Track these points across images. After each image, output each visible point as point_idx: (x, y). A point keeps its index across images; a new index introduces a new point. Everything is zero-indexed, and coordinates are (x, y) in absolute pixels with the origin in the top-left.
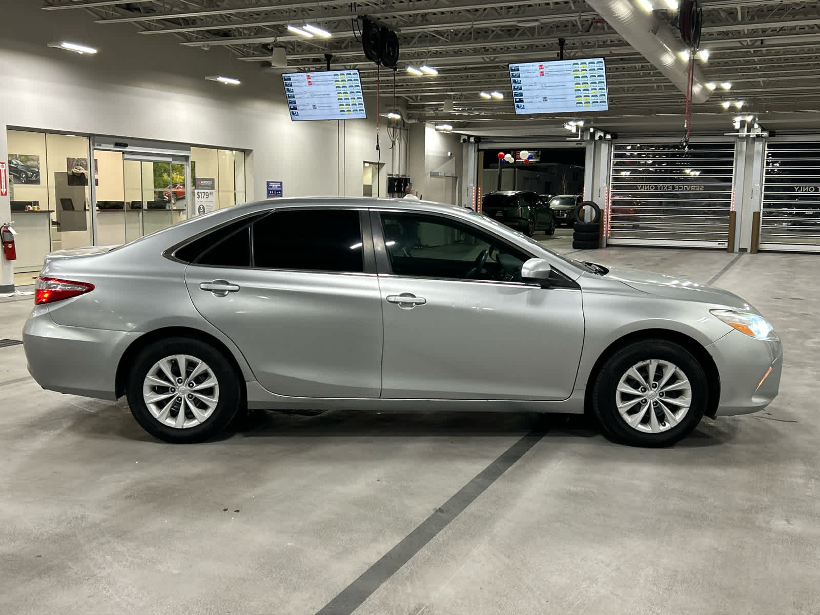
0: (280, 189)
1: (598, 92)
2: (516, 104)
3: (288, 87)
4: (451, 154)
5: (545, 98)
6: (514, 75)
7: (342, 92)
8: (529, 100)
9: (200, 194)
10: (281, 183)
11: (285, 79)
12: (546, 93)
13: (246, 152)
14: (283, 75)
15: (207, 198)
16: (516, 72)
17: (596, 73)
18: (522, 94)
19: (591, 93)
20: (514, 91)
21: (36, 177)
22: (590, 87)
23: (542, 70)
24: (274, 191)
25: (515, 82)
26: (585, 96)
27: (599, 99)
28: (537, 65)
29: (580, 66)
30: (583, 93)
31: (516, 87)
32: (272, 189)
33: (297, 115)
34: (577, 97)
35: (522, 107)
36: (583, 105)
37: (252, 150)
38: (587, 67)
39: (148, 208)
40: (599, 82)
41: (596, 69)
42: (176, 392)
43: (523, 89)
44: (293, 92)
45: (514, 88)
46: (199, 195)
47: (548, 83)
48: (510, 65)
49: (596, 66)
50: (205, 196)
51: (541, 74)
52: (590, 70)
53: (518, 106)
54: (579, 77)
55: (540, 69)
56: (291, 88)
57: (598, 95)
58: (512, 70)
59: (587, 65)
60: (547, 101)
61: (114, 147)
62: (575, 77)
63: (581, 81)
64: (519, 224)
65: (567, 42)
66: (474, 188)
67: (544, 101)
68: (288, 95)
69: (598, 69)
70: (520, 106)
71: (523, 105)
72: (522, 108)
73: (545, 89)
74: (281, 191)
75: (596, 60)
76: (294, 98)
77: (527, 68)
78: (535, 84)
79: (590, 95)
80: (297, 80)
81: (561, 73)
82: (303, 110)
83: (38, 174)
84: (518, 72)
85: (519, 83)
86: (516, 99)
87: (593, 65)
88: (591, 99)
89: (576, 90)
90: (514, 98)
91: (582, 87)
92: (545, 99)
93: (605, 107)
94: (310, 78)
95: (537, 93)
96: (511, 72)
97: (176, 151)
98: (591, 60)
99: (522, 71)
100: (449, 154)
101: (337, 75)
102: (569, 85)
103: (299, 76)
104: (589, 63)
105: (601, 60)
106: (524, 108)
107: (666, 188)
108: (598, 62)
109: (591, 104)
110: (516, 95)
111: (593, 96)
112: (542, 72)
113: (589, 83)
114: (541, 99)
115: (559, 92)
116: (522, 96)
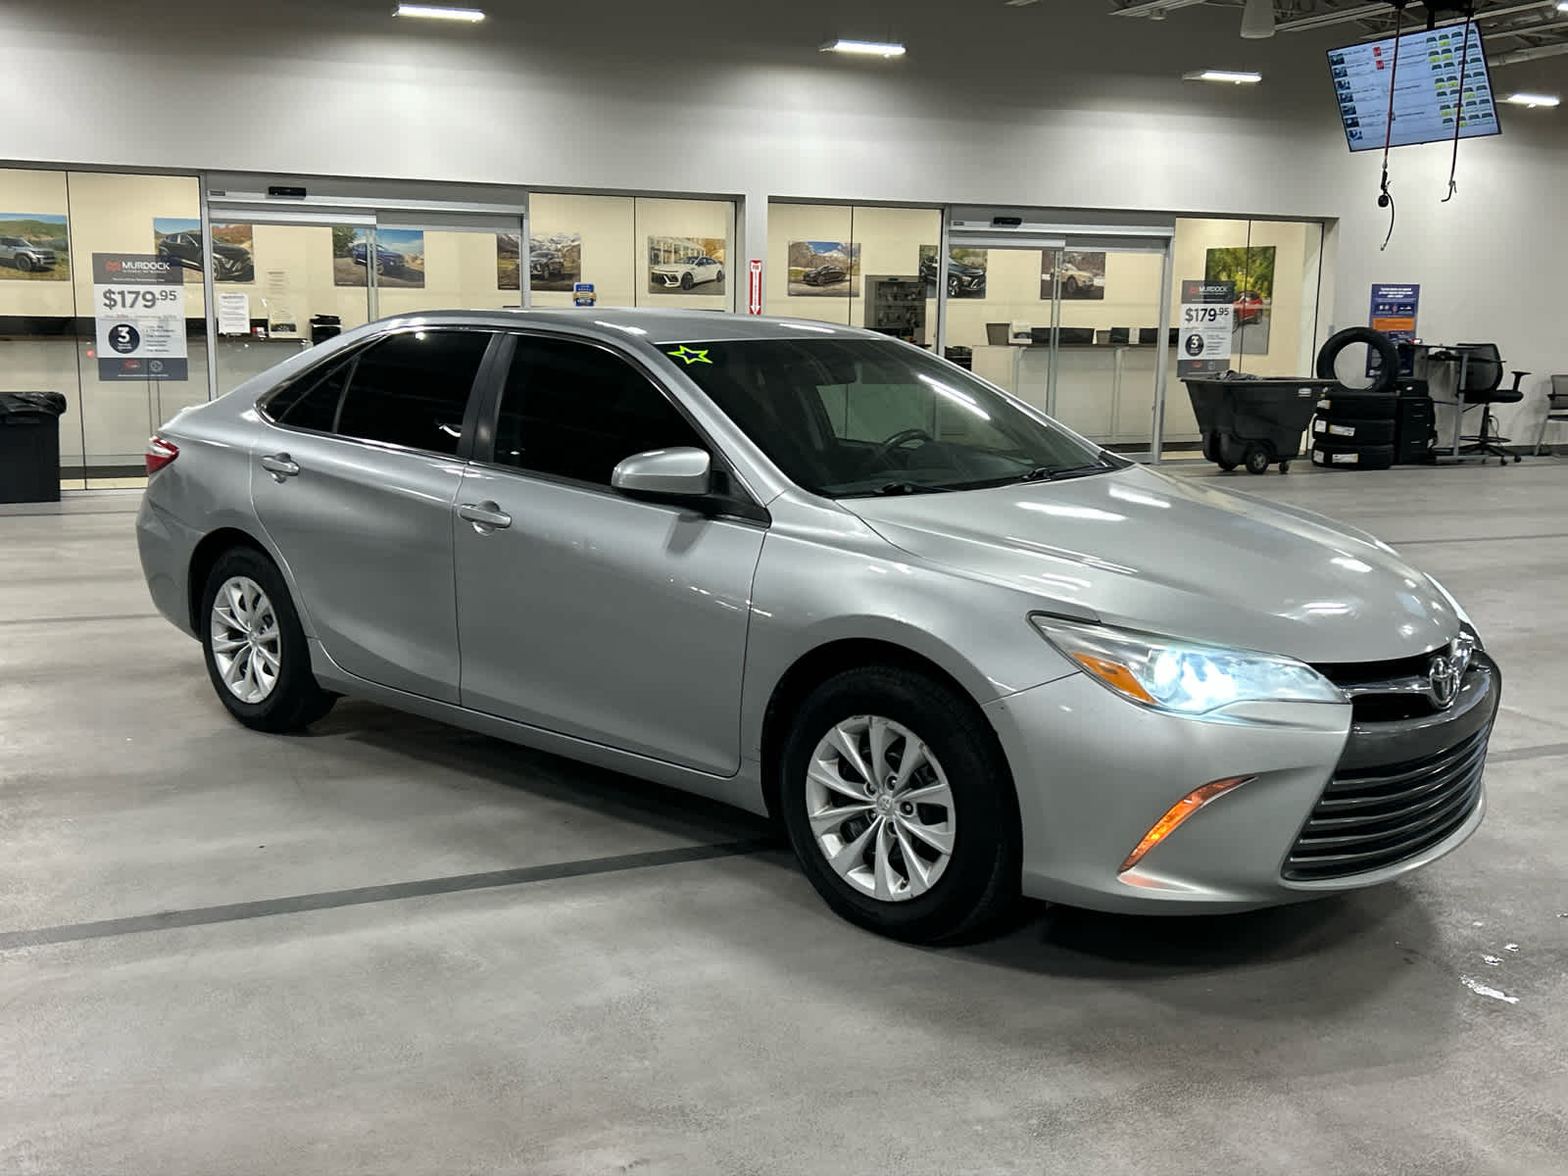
0: (1411, 300)
3: (1340, 79)
7: (1445, 77)
9: (1194, 313)
10: (1416, 288)
11: (1333, 61)
13: (1326, 224)
14: (1330, 53)
15: (1210, 320)
21: (979, 284)
24: (1391, 305)
32: (1385, 301)
33: (1360, 138)
37: (1338, 219)
39: (1140, 341)
44: (1348, 88)
46: (1191, 316)
50: (1207, 317)
56: (1346, 79)
61: (991, 226)
68: (1341, 94)
74: (1414, 306)
76: (1351, 100)
80: (1357, 61)
82: (1371, 125)
83: (982, 279)
94: (1379, 55)
97: (1143, 227)
101: (1434, 39)
103: (1358, 52)
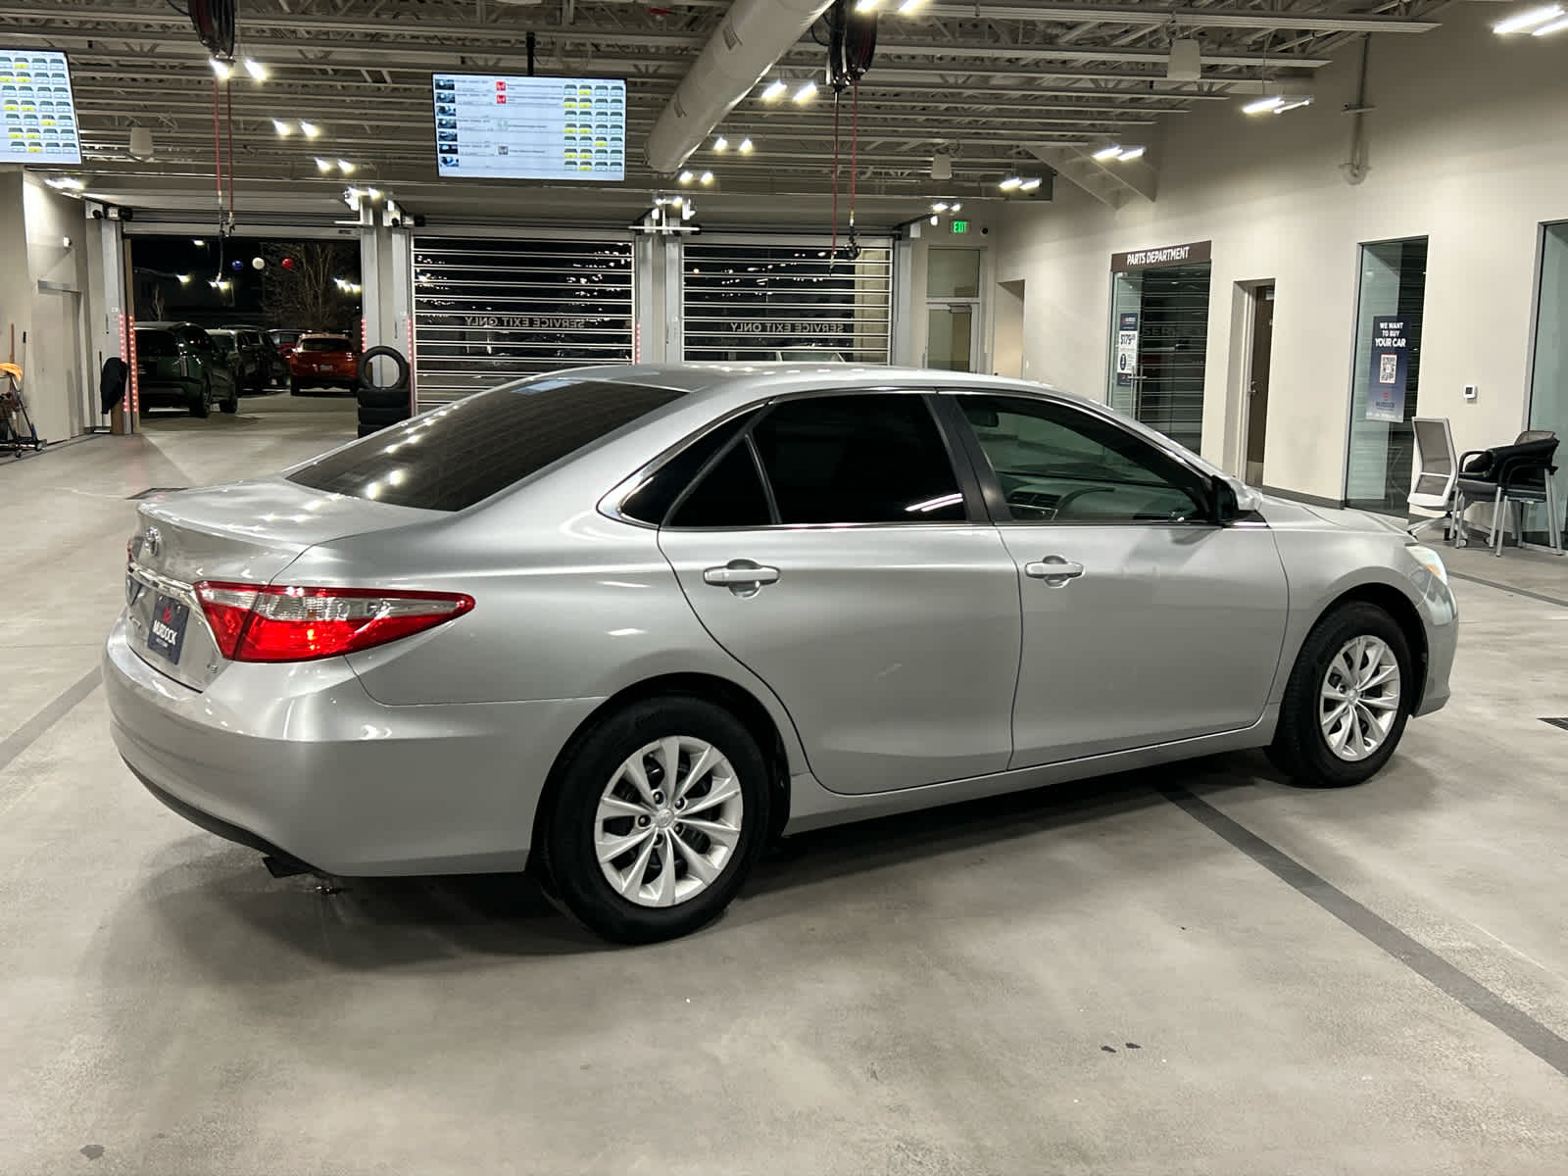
1: (609, 146)
2: (440, 156)
4: (70, 244)
5: (503, 148)
6: (442, 96)
8: (470, 150)
12: (506, 139)
16: (446, 92)
17: (609, 108)
18: (456, 135)
19: (595, 145)
20: (438, 130)
22: (594, 133)
23: (502, 93)
25: (443, 110)
26: (583, 151)
27: (609, 158)
28: (492, 81)
29: (579, 91)
30: (579, 145)
31: (444, 122)
34: (568, 151)
35: (454, 162)
36: (578, 166)
38: (593, 95)
40: (613, 127)
41: (609, 101)
42: (652, 825)
43: (458, 126)
45: (440, 124)
47: (511, 119)
48: (435, 77)
49: (610, 95)
51: (500, 100)
52: (598, 101)
53: (445, 161)
54: (574, 113)
55: (498, 89)
57: (609, 150)
58: (439, 87)
59: (593, 91)
60: (507, 153)
62: (568, 113)
63: (578, 120)
64: (185, 390)
65: (538, 39)
66: (121, 316)
67: (500, 153)
69: (614, 101)
70: (448, 160)
71: (455, 159)
72: (453, 165)
73: (506, 130)
75: (610, 83)
77: (473, 86)
78: (487, 118)
79: (593, 150)
81: (540, 101)
84: (451, 92)
85: (451, 115)
86: (441, 145)
87: (604, 91)
88: (594, 158)
89: (567, 138)
90: (439, 142)
91: (578, 132)
92: (503, 151)
93: (619, 175)
95: (487, 136)
96: (436, 91)
98: (601, 82)
99: (459, 90)
100: (66, 242)
102: (553, 126)
104: (598, 88)
105: (621, 83)
106: (457, 165)
107: (517, 322)
108: (614, 88)
109: (593, 167)
110: (442, 138)
111: (598, 151)
112: (501, 97)
113: (594, 126)
114: (495, 150)
115: (531, 138)
116: (456, 140)
